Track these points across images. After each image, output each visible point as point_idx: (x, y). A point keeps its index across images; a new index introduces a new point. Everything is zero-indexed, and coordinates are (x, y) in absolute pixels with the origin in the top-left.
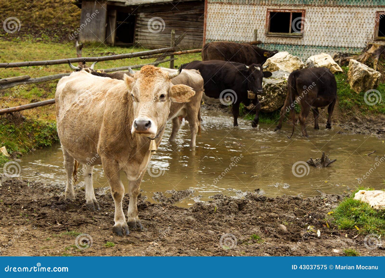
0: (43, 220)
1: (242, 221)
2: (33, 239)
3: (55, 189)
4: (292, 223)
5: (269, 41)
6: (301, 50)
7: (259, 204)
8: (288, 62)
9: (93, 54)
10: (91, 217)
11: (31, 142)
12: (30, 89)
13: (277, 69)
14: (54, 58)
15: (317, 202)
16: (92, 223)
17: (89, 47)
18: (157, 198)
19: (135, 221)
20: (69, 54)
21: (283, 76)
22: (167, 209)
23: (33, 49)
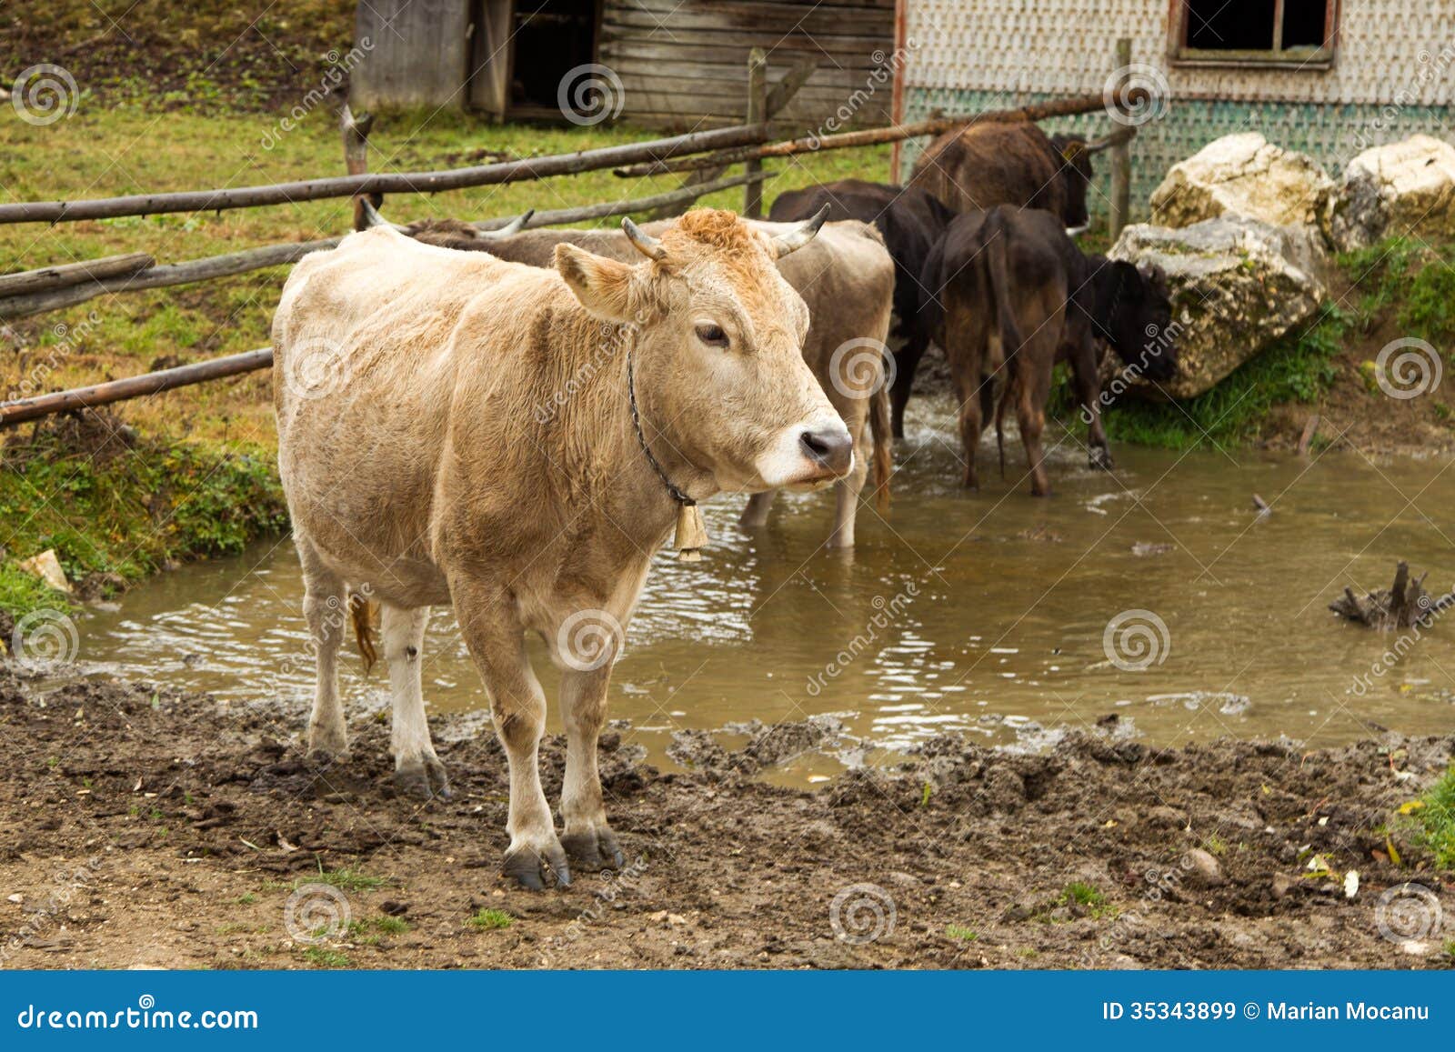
0: (222, 830)
1: (1033, 838)
2: (186, 899)
3: (268, 718)
4: (1242, 848)
5: (1183, 90)
6: (1325, 125)
7: (1112, 772)
8: (1262, 178)
9: (414, 160)
10: (414, 821)
11: (160, 532)
12: (147, 312)
13: (1216, 210)
14: (244, 178)
15: (1359, 766)
16: (419, 844)
17: (396, 128)
18: (684, 755)
19: (594, 835)
20: (309, 159)
21: (1240, 243)
22: (726, 793)
23: (150, 141)
